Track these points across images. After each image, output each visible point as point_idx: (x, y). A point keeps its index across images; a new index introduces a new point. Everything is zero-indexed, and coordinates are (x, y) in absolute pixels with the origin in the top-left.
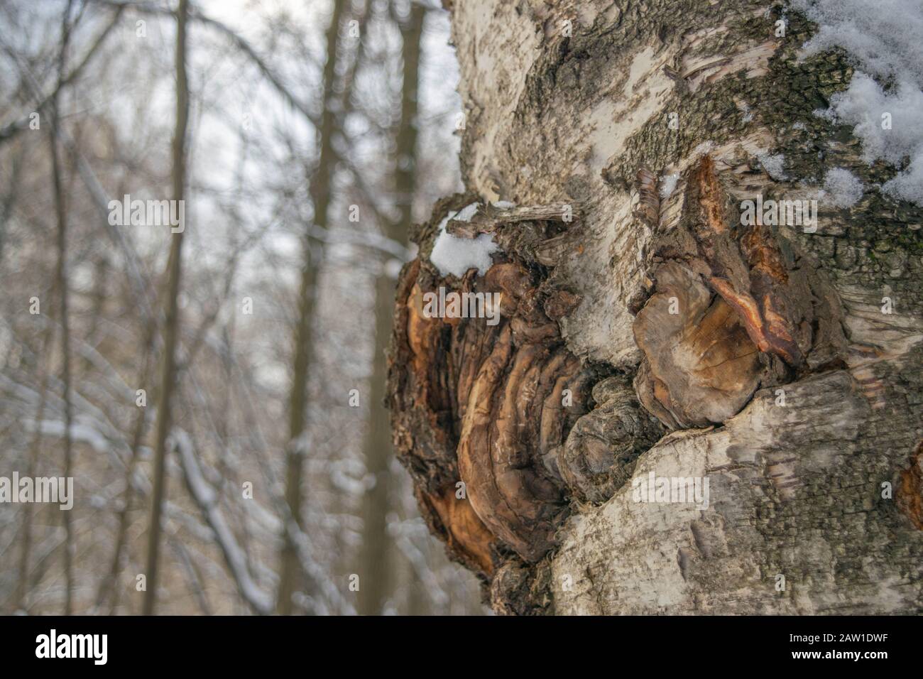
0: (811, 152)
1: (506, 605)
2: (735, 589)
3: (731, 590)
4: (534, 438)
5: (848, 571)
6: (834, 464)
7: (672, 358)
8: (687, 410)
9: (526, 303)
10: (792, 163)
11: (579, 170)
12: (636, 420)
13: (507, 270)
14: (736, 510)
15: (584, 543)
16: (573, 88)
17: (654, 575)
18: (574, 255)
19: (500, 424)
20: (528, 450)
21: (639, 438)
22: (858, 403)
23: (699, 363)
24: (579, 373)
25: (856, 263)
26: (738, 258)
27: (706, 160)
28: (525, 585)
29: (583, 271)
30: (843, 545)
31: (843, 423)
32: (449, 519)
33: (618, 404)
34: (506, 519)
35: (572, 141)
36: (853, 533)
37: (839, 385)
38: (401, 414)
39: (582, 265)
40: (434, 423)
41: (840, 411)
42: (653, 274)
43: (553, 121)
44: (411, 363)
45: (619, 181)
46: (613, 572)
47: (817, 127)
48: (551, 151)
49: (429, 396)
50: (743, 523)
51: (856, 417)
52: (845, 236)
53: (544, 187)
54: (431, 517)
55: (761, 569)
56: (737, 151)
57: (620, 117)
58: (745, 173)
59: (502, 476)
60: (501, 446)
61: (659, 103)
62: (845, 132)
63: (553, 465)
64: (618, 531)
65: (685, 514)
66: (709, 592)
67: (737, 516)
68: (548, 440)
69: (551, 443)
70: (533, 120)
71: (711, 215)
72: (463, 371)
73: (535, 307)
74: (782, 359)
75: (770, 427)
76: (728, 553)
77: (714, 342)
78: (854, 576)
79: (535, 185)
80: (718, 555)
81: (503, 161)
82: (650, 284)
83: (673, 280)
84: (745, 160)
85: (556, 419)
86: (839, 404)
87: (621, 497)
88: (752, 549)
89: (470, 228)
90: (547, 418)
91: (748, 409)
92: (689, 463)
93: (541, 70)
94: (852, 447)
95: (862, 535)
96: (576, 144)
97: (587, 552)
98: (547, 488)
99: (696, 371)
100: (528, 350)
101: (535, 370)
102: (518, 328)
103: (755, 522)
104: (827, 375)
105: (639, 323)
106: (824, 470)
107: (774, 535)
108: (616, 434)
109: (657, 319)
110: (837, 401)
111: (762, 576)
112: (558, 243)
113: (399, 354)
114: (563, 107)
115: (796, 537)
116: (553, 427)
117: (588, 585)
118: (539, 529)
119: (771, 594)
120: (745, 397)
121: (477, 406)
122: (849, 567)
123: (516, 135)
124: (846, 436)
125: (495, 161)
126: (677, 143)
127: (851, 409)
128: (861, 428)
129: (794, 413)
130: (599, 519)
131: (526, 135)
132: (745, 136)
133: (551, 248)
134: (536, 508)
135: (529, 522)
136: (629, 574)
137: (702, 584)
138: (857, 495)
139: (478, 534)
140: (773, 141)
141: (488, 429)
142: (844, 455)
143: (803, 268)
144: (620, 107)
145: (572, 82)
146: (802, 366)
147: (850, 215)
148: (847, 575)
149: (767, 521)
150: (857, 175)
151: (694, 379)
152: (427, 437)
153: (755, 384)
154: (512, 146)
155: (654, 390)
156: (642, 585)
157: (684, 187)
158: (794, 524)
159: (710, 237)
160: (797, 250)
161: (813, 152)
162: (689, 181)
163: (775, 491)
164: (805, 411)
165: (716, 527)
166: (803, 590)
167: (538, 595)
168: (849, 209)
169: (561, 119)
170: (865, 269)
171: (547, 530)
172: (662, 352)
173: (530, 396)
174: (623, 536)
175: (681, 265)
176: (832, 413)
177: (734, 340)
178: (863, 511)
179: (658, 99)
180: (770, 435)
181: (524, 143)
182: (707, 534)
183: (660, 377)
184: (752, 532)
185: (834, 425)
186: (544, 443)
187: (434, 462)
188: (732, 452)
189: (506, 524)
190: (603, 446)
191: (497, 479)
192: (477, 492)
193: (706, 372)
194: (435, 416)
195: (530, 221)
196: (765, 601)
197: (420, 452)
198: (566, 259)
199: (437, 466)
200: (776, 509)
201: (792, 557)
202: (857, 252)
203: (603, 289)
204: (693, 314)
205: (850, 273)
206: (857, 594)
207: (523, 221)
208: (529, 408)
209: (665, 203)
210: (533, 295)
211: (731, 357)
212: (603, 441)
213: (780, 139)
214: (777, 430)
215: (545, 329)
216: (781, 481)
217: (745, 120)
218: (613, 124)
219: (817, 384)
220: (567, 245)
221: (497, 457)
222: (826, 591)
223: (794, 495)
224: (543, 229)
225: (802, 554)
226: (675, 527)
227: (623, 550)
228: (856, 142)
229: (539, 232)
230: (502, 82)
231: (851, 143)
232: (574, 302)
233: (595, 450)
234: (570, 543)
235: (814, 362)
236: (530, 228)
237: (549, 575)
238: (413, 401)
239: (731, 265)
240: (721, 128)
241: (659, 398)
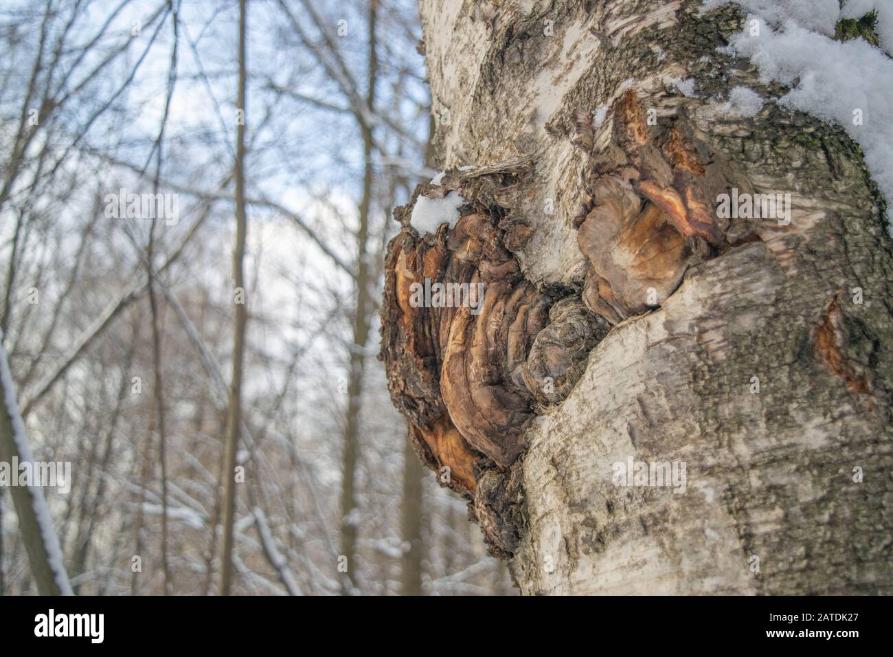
0: (717, 77)
1: (486, 506)
2: (679, 448)
3: (676, 449)
4: (502, 359)
5: (777, 417)
6: (757, 326)
7: (612, 259)
8: (627, 299)
9: (489, 244)
10: (701, 86)
11: (527, 129)
12: (586, 325)
13: (473, 219)
14: (676, 378)
15: (549, 438)
16: (518, 64)
17: (609, 450)
18: (527, 200)
19: (474, 350)
20: (498, 369)
21: (589, 339)
22: (774, 271)
23: (635, 260)
24: (538, 301)
25: (762, 156)
26: (662, 159)
27: (630, 93)
28: (502, 486)
29: (535, 212)
30: (770, 395)
31: (762, 290)
32: (438, 450)
33: (570, 315)
34: (482, 428)
35: (520, 108)
36: (779, 385)
37: (755, 257)
38: (394, 363)
39: (534, 207)
40: (421, 366)
41: (758, 279)
42: (591, 190)
43: (504, 95)
44: (400, 320)
45: (559, 130)
46: (574, 456)
47: (720, 60)
48: (504, 120)
49: (416, 344)
50: (682, 388)
51: (773, 284)
52: (751, 137)
53: (500, 153)
54: (424, 451)
55: (700, 426)
56: (654, 83)
57: (557, 81)
58: (663, 96)
59: (477, 392)
60: (476, 367)
61: (589, 62)
62: (744, 63)
63: (520, 379)
64: (576, 420)
65: (632, 390)
66: (657, 455)
67: (677, 383)
68: (514, 359)
69: (517, 361)
70: (488, 98)
71: (636, 133)
72: (442, 319)
73: (497, 246)
74: (705, 238)
75: (699, 300)
76: (670, 417)
77: (647, 240)
78: (782, 421)
79: (493, 153)
80: (663, 420)
81: (467, 142)
82: (589, 198)
83: (608, 192)
84: (664, 88)
85: (520, 340)
86: (757, 274)
87: (577, 391)
88: (691, 410)
89: (440, 189)
90: (513, 339)
91: (680, 290)
92: (632, 344)
93: (492, 56)
94: (772, 310)
95: (786, 385)
96: (523, 110)
97: (552, 445)
98: (515, 399)
99: (633, 267)
100: (493, 287)
101: (500, 303)
102: (484, 268)
103: (692, 386)
104: (744, 249)
105: (582, 234)
106: (749, 333)
107: (709, 394)
108: (569, 338)
109: (597, 228)
110: (755, 271)
111: (702, 432)
112: (513, 190)
113: (390, 312)
114: (511, 82)
115: (729, 393)
116: (517, 347)
117: (554, 473)
118: (511, 434)
119: (711, 446)
120: (676, 281)
121: (454, 339)
122: (777, 414)
123: (475, 115)
124: (766, 301)
125: (461, 146)
126: (605, 86)
127: (768, 277)
128: (778, 293)
129: (719, 285)
130: (560, 414)
131: (483, 112)
132: (661, 70)
133: (507, 194)
134: (507, 416)
135: (501, 429)
136: (588, 456)
137: (650, 448)
138: (779, 352)
139: (462, 458)
140: (684, 71)
141: (464, 355)
142: (766, 317)
143: (717, 162)
144: (557, 72)
145: (517, 60)
146: (723, 243)
147: (753, 122)
148: (776, 421)
149: (702, 383)
150: (757, 92)
151: (632, 273)
152: (416, 378)
153: (684, 268)
154: (473, 126)
155: (598, 290)
156: (600, 462)
157: (612, 116)
158: (726, 382)
159: (637, 149)
160: (711, 148)
161: (718, 78)
162: (617, 110)
163: (708, 355)
164: (728, 282)
165: (659, 396)
166: (738, 439)
167: (513, 493)
168: (752, 118)
169: (510, 92)
170: (770, 161)
171: (517, 434)
172: (603, 254)
173: (497, 325)
174: (580, 423)
175: (614, 178)
176: (752, 282)
177: (664, 236)
178: (786, 364)
179: (588, 58)
180: (700, 307)
181: (482, 121)
182: (652, 403)
183: (603, 276)
184: (690, 395)
185: (755, 292)
186: (511, 361)
187: (423, 399)
188: (668, 325)
189: (482, 432)
190: (560, 351)
191: (473, 395)
192: (457, 409)
193: (642, 266)
194: (422, 361)
195: (489, 174)
196: (706, 454)
197: (411, 392)
198: (520, 203)
199: (425, 402)
200: (710, 371)
201: (727, 411)
202: (762, 148)
203: (552, 222)
204: (627, 220)
205: (757, 165)
206: (786, 436)
207: (483, 175)
208: (497, 334)
209: (598, 133)
210: (495, 236)
211: (662, 250)
212: (559, 346)
213: (690, 69)
214: (706, 302)
215: (507, 266)
216: (713, 346)
217: (659, 59)
218: (553, 87)
219: (737, 256)
220: (520, 192)
221: (472, 377)
222: (759, 437)
223: (724, 357)
224: (500, 180)
225: (735, 407)
226: (624, 403)
227: (581, 436)
228: (754, 69)
229: (496, 183)
230: (463, 78)
231: (750, 70)
232: (528, 233)
233: (552, 355)
234: (536, 442)
235: (732, 235)
236: (489, 180)
237: (521, 475)
238: (403, 350)
239: (656, 167)
240: (640, 68)
241: (603, 295)
